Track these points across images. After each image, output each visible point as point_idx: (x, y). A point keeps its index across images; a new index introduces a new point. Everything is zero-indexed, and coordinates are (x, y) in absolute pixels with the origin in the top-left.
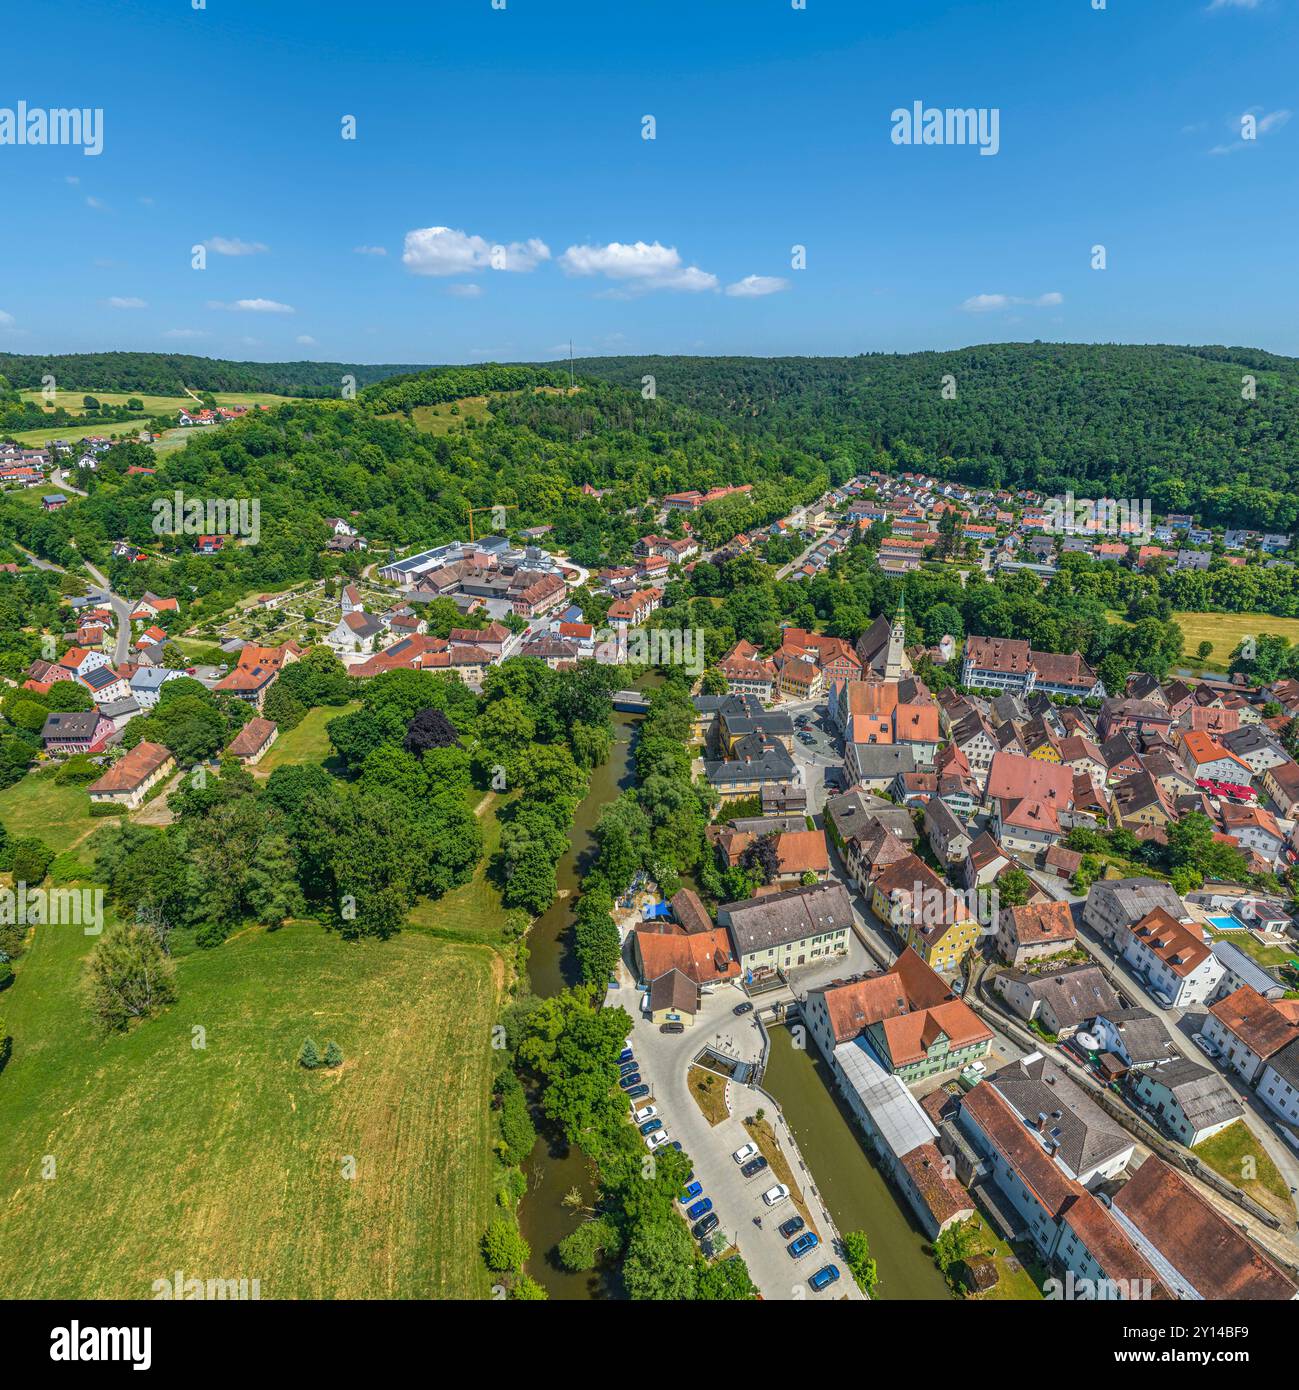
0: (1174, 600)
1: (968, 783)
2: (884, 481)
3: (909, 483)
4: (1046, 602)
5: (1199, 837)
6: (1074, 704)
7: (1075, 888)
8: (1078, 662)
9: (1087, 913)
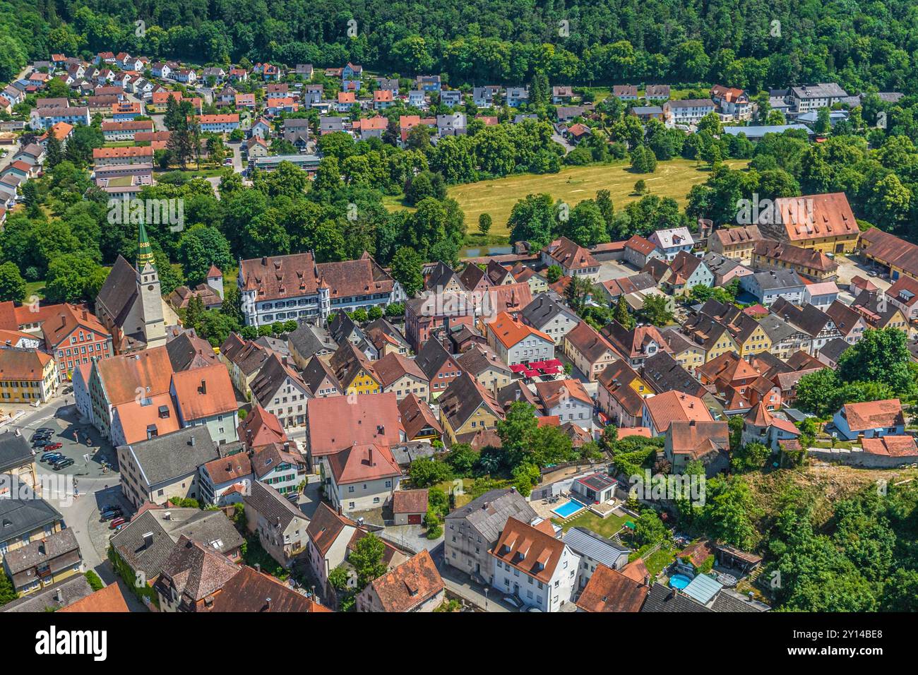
0: (445, 173)
1: (286, 450)
2: (75, 67)
3: (111, 67)
4: (318, 199)
5: (527, 427)
6: (377, 317)
7: (430, 533)
8: (370, 265)
9: (448, 555)
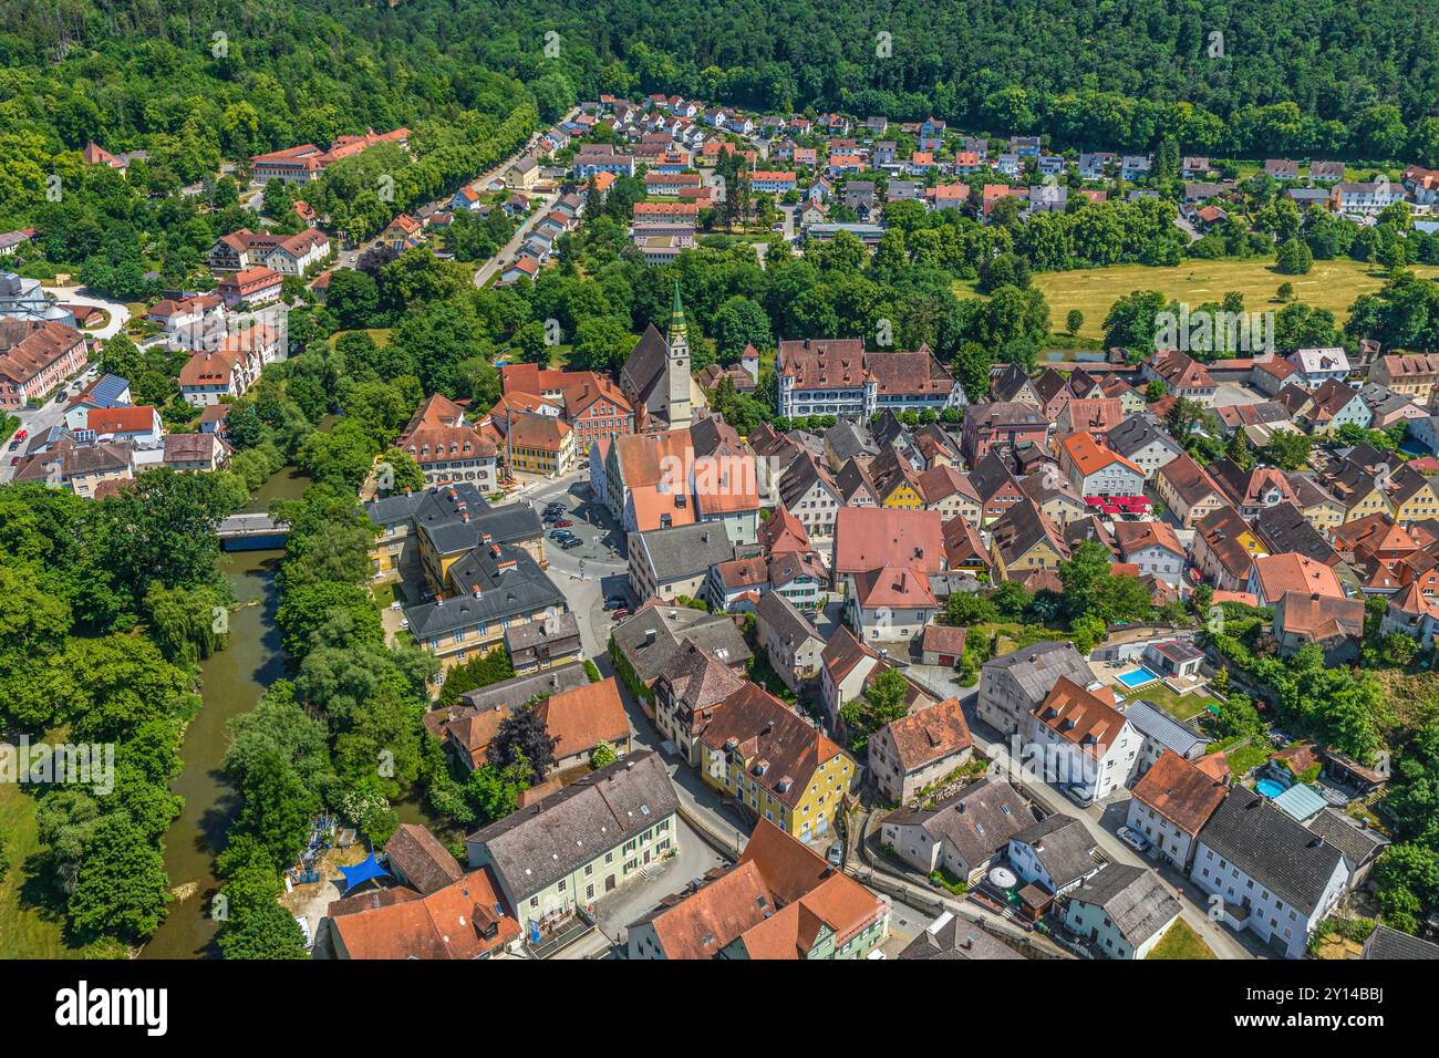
0: (1032, 257)
1: (808, 561)
2: (623, 110)
3: (661, 112)
4: (876, 277)
5: (1096, 573)
6: (930, 422)
7: (963, 679)
8: (928, 360)
9: (981, 708)
